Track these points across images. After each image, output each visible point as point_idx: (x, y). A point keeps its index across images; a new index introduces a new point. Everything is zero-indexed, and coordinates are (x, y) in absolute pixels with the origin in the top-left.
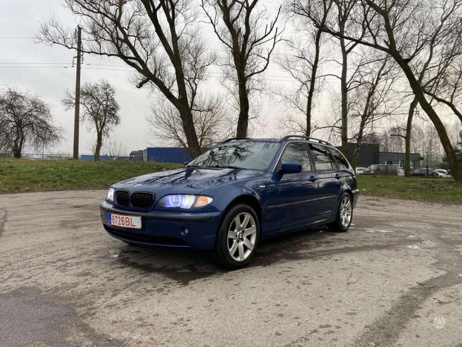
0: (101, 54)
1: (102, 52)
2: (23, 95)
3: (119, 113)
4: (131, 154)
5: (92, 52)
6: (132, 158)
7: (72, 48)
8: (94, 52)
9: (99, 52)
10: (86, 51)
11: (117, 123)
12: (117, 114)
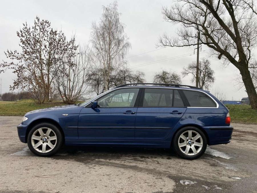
0: (189, 45)
1: (190, 44)
2: (168, 72)
3: (214, 76)
4: (242, 100)
5: (184, 46)
6: (243, 102)
7: (174, 46)
8: (185, 46)
9: (188, 45)
10: (181, 46)
11: (213, 81)
12: (213, 77)
